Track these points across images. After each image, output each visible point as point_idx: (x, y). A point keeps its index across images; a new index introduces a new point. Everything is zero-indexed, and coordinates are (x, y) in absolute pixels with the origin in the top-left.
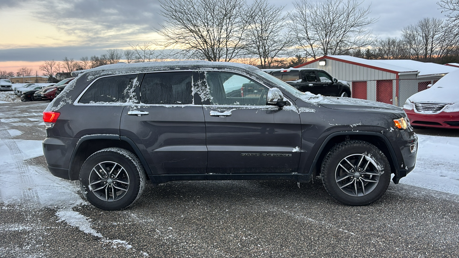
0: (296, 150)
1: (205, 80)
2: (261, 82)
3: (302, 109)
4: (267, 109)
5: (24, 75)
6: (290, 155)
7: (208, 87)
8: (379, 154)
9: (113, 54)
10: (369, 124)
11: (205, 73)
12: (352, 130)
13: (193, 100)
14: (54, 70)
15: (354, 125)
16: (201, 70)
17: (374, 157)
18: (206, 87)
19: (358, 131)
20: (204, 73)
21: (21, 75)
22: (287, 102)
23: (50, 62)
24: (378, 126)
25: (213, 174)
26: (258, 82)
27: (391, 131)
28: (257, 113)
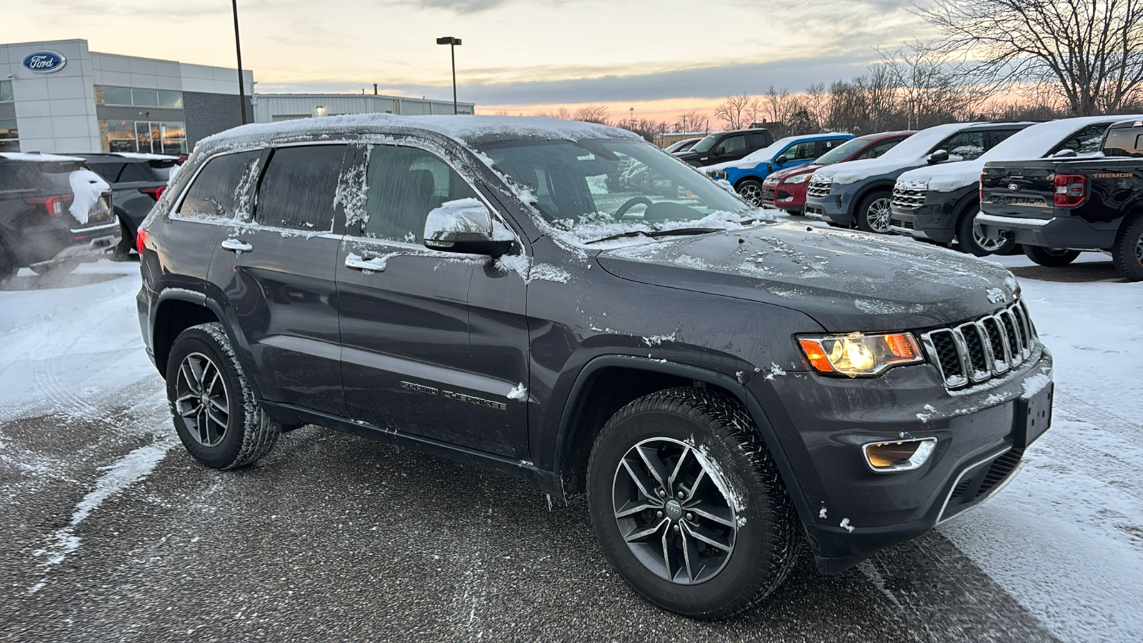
0: (517, 392)
1: (362, 169)
2: (470, 179)
3: (539, 270)
4: (462, 259)
5: (690, 130)
6: (504, 406)
7: (365, 188)
8: (732, 452)
9: (881, 74)
10: (699, 344)
11: (370, 147)
12: (650, 355)
13: (333, 220)
14: (744, 118)
15: (654, 338)
16: (364, 140)
17: (717, 460)
18: (360, 189)
19: (664, 361)
20: (365, 148)
21: (681, 128)
22: (512, 244)
23: (737, 99)
24: (727, 351)
25: (364, 424)
26: (464, 178)
27: (770, 377)
28: (437, 269)
